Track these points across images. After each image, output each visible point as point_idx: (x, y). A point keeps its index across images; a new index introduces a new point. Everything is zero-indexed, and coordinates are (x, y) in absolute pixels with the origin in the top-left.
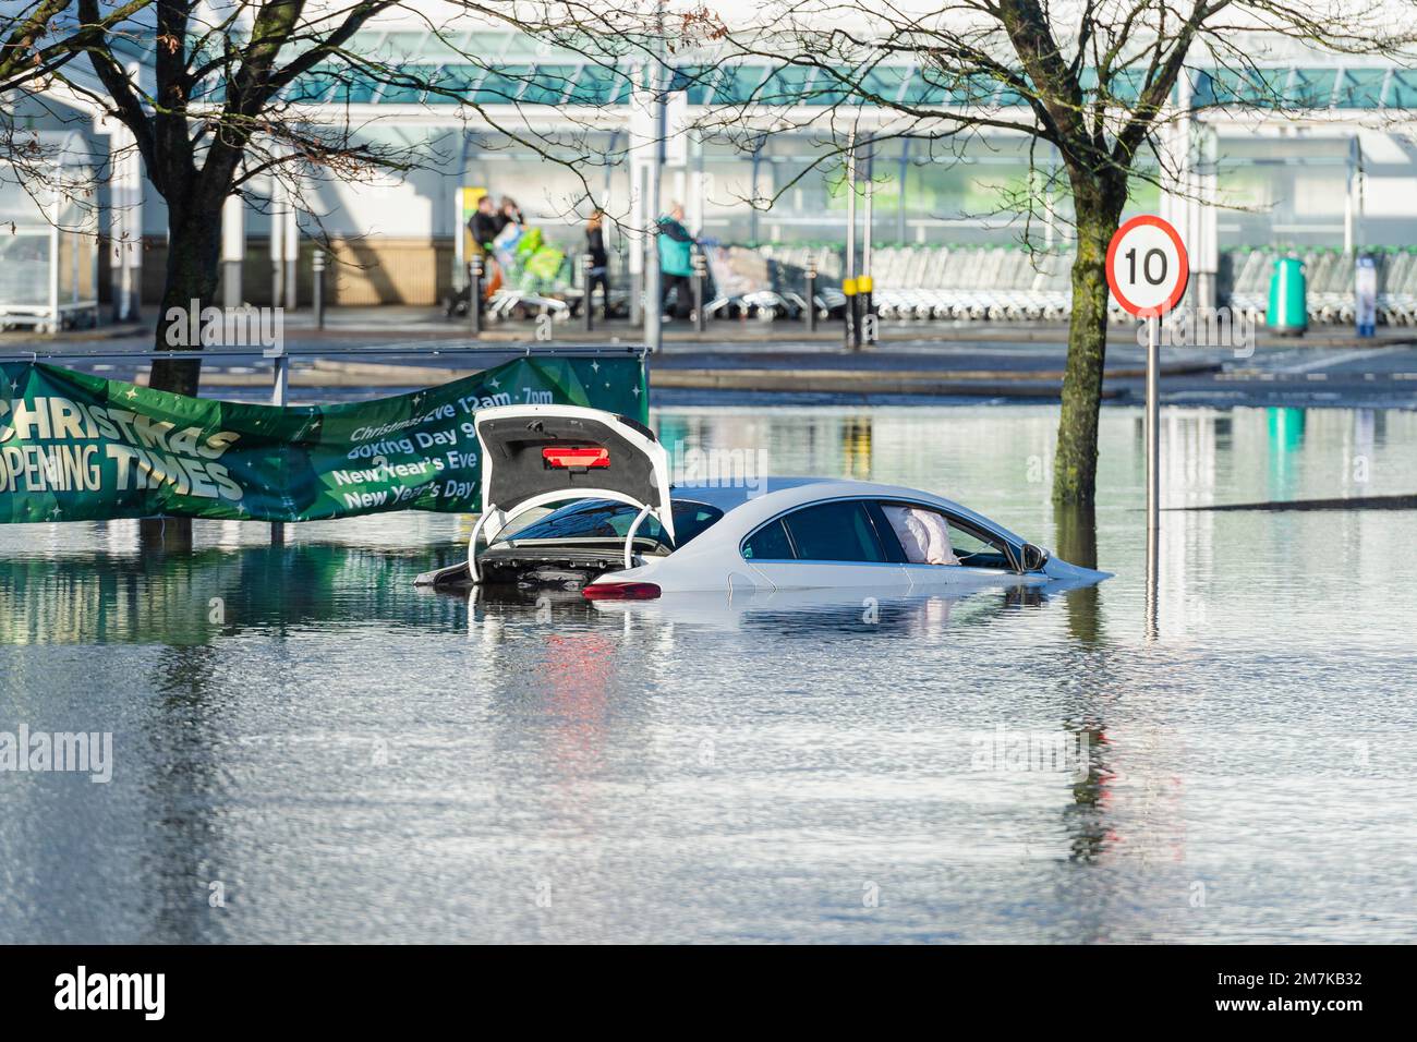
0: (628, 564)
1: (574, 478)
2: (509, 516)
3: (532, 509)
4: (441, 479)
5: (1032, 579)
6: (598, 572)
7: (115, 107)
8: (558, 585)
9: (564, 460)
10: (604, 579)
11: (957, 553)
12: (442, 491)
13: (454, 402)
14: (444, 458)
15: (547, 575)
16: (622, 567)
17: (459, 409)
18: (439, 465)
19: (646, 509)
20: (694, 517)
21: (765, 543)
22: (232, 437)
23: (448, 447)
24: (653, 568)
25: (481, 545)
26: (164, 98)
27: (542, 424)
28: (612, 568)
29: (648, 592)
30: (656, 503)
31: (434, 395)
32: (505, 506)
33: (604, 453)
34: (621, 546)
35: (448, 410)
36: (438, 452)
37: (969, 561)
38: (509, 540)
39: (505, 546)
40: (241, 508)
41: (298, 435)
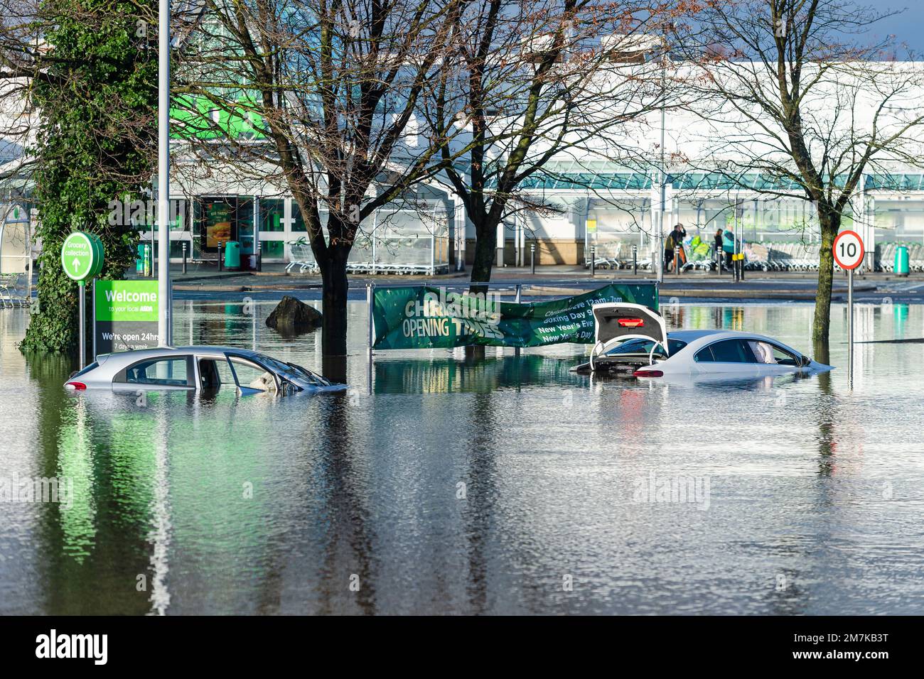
0: (651, 363)
1: (631, 330)
2: (605, 345)
3: (614, 342)
4: (579, 331)
5: (805, 369)
6: (640, 366)
7: (456, 190)
8: (624, 371)
9: (627, 324)
10: (642, 369)
11: (776, 359)
12: (580, 336)
13: (584, 302)
14: (580, 323)
15: (620, 367)
16: (649, 364)
17: (586, 304)
18: (579, 326)
19: (658, 342)
20: (676, 346)
21: (703, 356)
22: (502, 315)
23: (582, 319)
24: (660, 365)
25: (595, 357)
26: (474, 187)
27: (618, 310)
28: (644, 365)
29: (658, 374)
30: (661, 340)
31: (577, 299)
32: (604, 341)
33: (642, 321)
34: (648, 356)
35: (582, 305)
36: (579, 321)
38: (606, 354)
39: (604, 356)
40: (503, 342)
41: (525, 314)
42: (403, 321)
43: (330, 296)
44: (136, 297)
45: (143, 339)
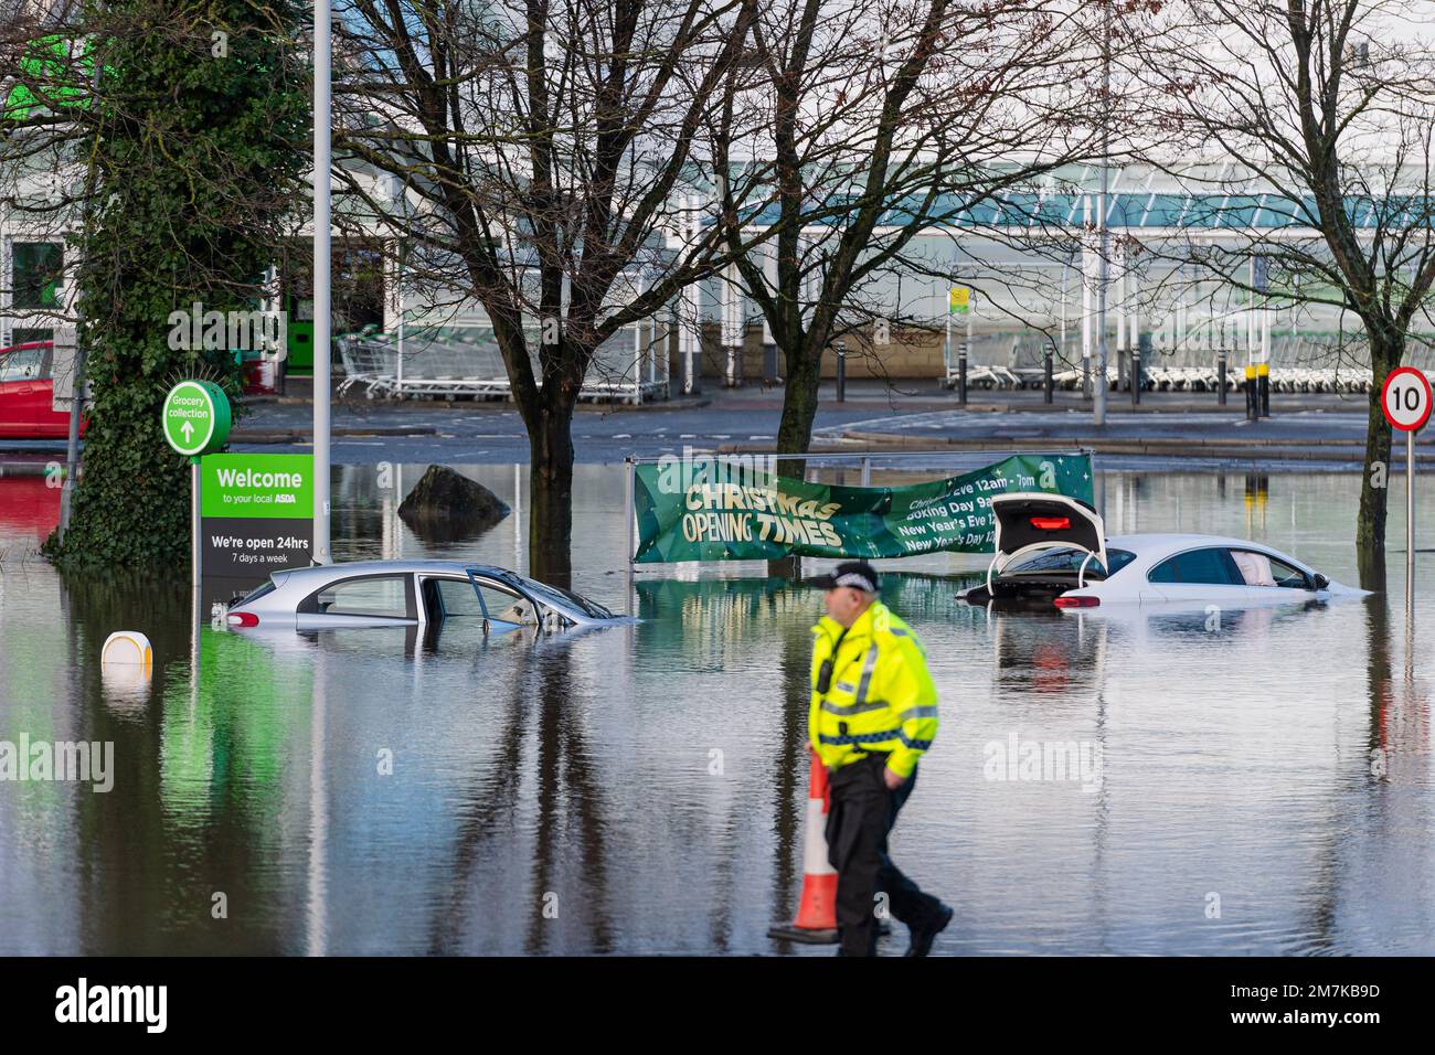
0: (1081, 585)
1: (1048, 535)
2: (1011, 557)
4: (964, 533)
5: (1320, 595)
6: (1064, 590)
7: (750, 291)
9: (1045, 525)
10: (1067, 594)
11: (1275, 579)
12: (965, 541)
13: (972, 483)
14: (966, 520)
15: (1034, 592)
16: (1077, 587)
17: (975, 487)
18: (963, 524)
19: (1092, 554)
20: (1119, 560)
21: (1161, 573)
22: (837, 506)
23: (969, 513)
24: (1094, 588)
25: (995, 573)
27: (1031, 503)
28: (1071, 587)
29: (1092, 602)
30: (1097, 550)
31: (961, 480)
32: (1008, 551)
33: (1067, 521)
34: (1077, 575)
35: (969, 489)
36: (962, 515)
37: (1282, 584)
38: (1011, 571)
39: (1009, 575)
40: (842, 551)
41: (876, 506)
42: (682, 517)
43: (544, 472)
44: (268, 480)
45: (279, 546)
